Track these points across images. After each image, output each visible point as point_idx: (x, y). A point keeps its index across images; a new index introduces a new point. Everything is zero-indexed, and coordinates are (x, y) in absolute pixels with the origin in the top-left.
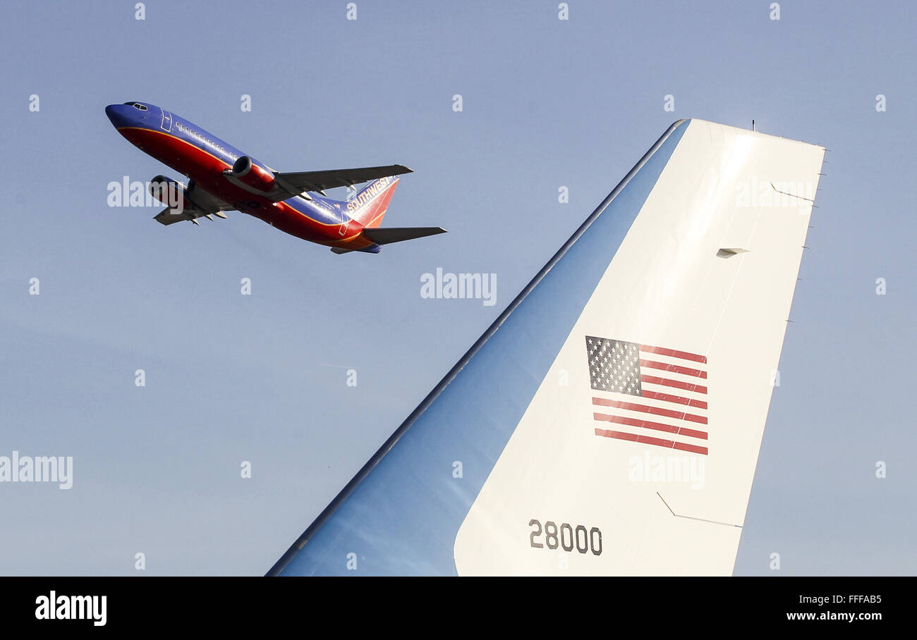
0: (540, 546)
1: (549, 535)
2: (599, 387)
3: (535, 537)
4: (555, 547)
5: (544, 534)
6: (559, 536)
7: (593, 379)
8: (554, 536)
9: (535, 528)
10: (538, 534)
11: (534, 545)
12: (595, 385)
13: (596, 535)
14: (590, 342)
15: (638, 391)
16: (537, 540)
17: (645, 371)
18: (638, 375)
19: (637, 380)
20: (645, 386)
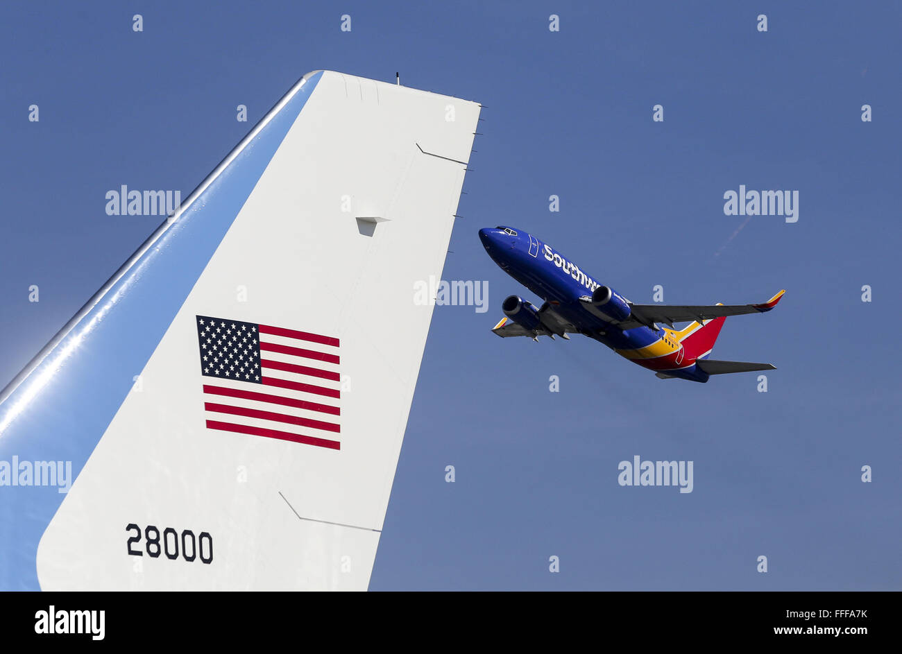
0: (140, 553)
1: (150, 542)
3: (133, 544)
4: (156, 555)
5: (144, 540)
6: (161, 542)
7: (204, 365)
8: (156, 542)
9: (134, 533)
10: (137, 539)
11: (131, 552)
12: (207, 371)
13: (205, 540)
14: (202, 322)
16: (135, 546)
17: (266, 355)
18: (258, 360)
19: (256, 366)
20: (267, 372)
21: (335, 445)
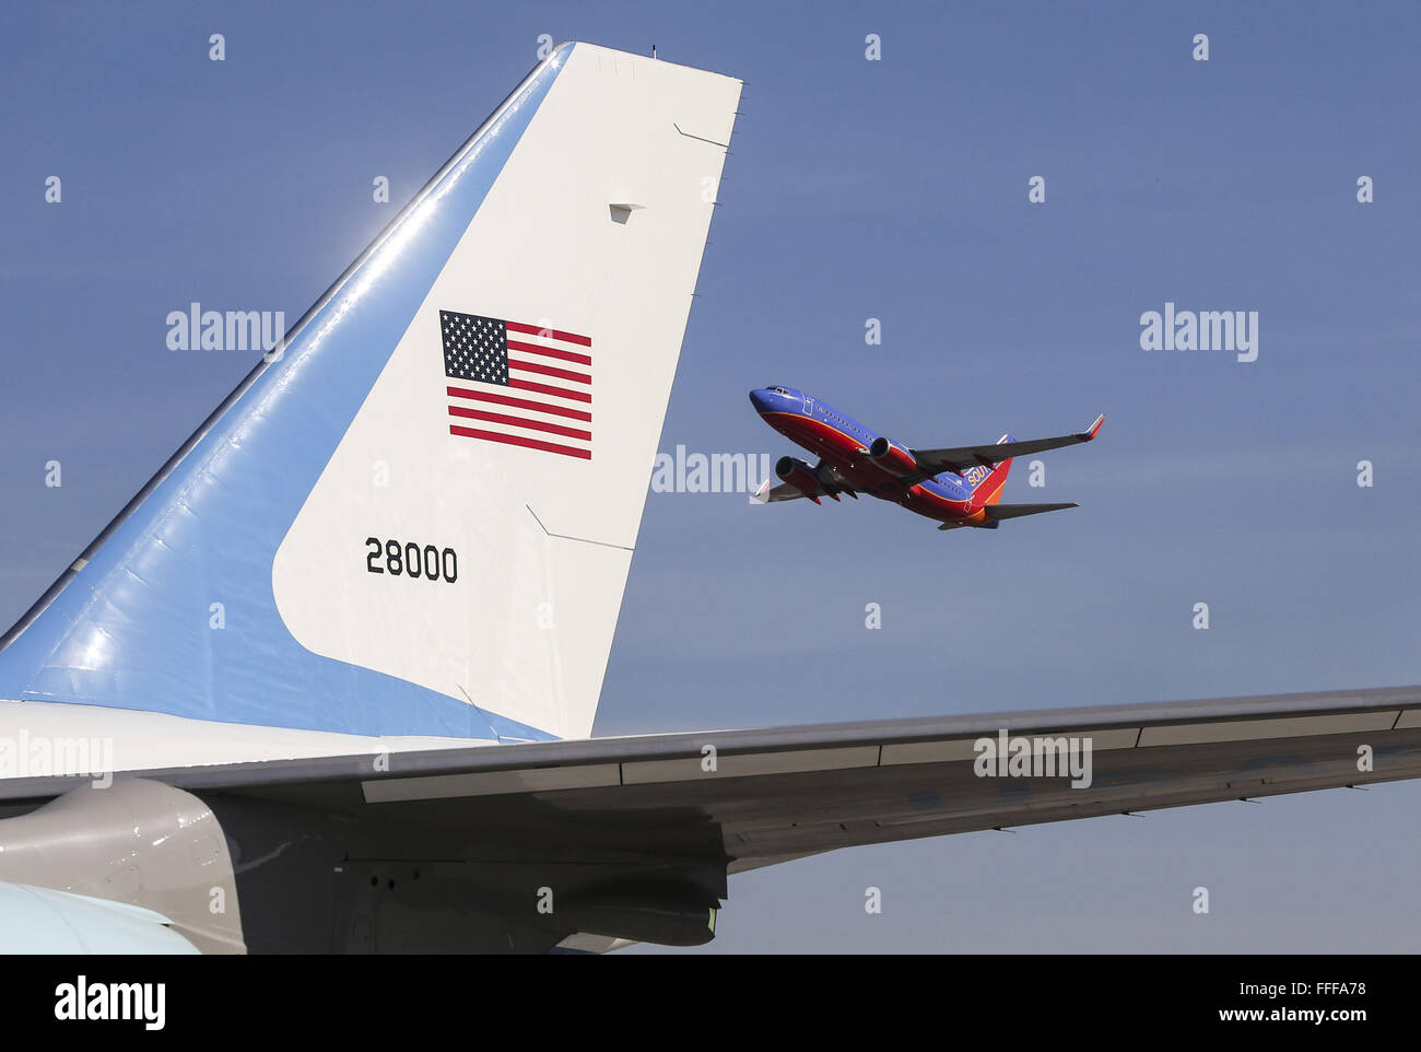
0: (380, 570)
1: (391, 558)
2: (456, 375)
3: (373, 560)
4: (397, 572)
5: (384, 556)
6: (403, 558)
7: (448, 364)
8: (397, 558)
9: (374, 548)
10: (377, 555)
11: (371, 569)
12: (451, 371)
13: (449, 557)
14: (446, 318)
15: (504, 380)
16: (375, 563)
17: (513, 354)
18: (505, 359)
19: (503, 366)
20: (514, 373)
21: (586, 455)
